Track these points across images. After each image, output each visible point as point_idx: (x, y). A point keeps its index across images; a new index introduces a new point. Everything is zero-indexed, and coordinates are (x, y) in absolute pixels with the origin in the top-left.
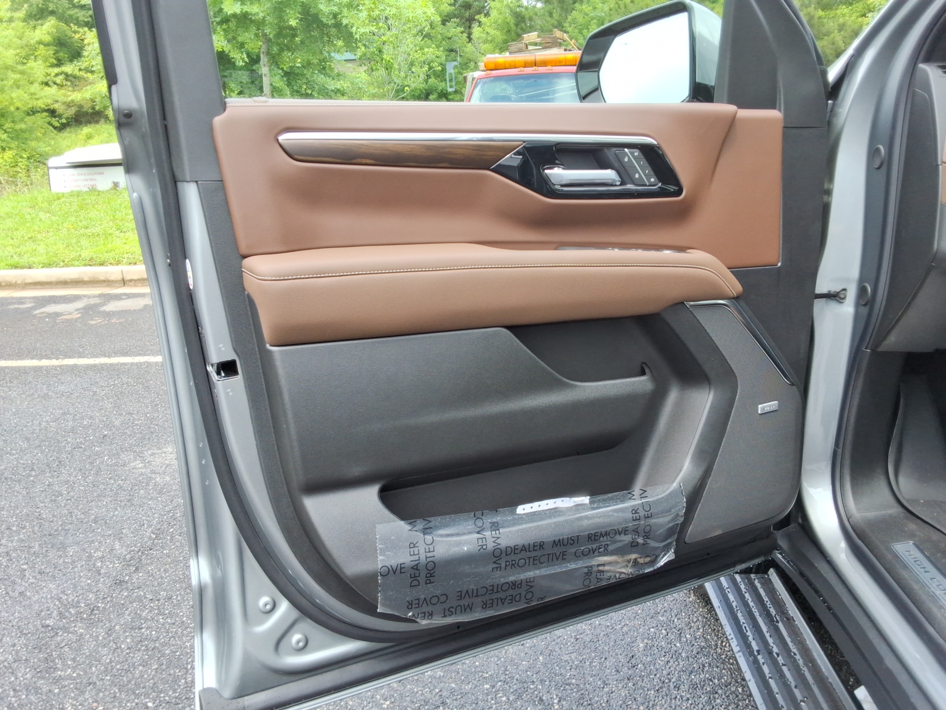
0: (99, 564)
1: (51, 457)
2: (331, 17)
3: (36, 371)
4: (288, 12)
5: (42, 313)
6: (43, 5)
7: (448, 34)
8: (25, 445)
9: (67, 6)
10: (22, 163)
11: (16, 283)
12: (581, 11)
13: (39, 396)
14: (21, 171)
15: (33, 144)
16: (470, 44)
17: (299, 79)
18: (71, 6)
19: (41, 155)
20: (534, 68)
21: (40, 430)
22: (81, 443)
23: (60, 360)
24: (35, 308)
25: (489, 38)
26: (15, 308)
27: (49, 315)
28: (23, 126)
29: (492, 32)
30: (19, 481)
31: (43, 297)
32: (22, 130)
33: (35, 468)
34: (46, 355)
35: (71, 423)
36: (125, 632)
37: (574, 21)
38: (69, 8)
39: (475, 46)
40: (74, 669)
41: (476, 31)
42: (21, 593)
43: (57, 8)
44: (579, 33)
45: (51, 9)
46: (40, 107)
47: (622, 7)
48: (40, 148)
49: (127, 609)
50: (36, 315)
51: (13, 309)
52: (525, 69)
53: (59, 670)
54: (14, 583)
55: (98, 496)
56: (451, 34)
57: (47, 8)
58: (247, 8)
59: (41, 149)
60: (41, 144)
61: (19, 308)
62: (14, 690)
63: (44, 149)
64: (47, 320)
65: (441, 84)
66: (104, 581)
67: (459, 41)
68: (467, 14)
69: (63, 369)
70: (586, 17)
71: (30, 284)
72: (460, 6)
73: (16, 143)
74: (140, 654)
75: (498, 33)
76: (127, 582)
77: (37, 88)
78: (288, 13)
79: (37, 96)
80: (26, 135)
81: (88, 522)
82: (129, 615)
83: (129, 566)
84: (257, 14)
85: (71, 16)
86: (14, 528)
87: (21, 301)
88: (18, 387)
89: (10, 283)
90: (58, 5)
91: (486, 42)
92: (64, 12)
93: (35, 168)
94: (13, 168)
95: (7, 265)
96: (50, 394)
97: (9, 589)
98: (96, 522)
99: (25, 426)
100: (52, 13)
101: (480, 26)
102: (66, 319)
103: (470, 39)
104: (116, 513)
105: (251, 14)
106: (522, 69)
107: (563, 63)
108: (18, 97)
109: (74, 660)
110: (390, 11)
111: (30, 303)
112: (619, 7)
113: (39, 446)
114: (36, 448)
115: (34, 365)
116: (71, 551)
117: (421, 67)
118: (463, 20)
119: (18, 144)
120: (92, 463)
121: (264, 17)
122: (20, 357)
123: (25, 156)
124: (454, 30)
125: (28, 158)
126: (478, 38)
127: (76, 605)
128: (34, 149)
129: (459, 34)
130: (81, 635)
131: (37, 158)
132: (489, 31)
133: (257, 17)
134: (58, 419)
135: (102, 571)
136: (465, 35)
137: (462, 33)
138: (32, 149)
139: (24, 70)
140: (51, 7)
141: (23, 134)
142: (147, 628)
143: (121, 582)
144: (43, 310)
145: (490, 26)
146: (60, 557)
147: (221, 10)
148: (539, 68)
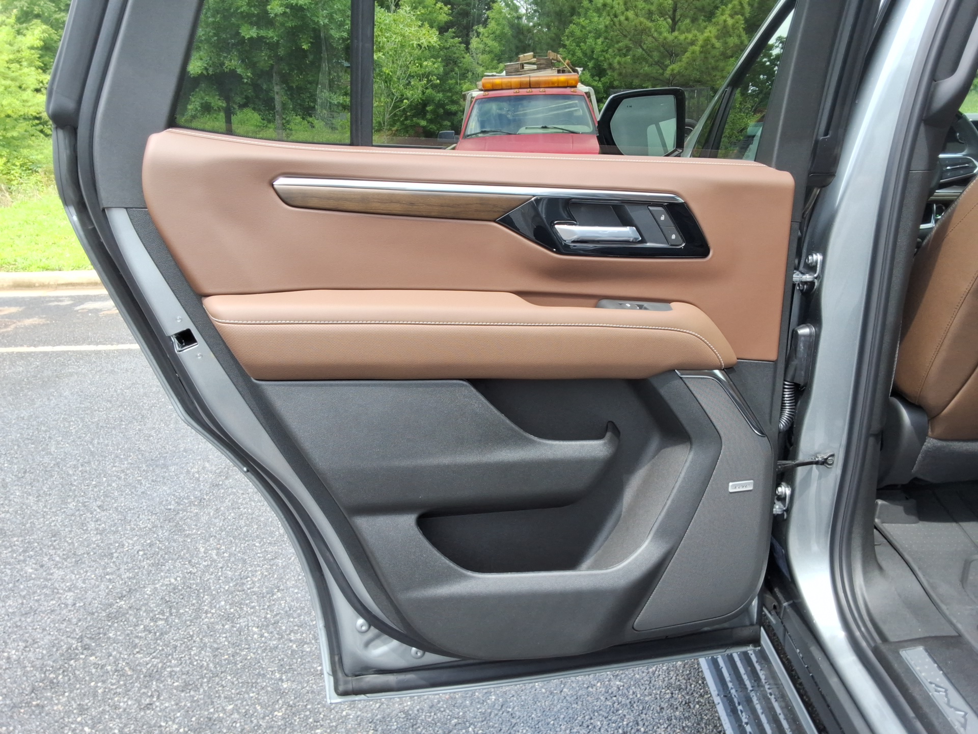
0: (197, 476)
1: (134, 412)
2: (341, 42)
3: (96, 354)
4: (301, 36)
5: (83, 309)
6: (28, 8)
7: (446, 44)
8: (109, 405)
9: (53, 9)
10: (16, 171)
11: (49, 284)
12: (578, 24)
13: (107, 372)
14: (14, 178)
15: (25, 152)
16: (468, 54)
17: (303, 93)
18: (57, 10)
19: (33, 163)
20: (528, 90)
21: (118, 395)
22: (155, 403)
23: (114, 346)
24: (75, 305)
25: (487, 49)
26: (56, 305)
27: (90, 311)
28: (15, 134)
29: (490, 43)
30: (114, 428)
31: (79, 296)
32: (13, 137)
33: (123, 420)
34: (100, 342)
35: (142, 390)
36: (228, 510)
37: (572, 34)
38: (55, 12)
39: (473, 57)
40: (198, 530)
41: (474, 42)
42: (143, 493)
43: (42, 11)
44: (577, 46)
45: (36, 12)
46: (32, 115)
47: (617, 24)
48: (32, 155)
49: (226, 499)
50: (77, 311)
51: (54, 306)
52: (520, 90)
53: (186, 530)
54: (136, 487)
55: (182, 436)
56: (449, 44)
57: (32, 11)
58: (263, 33)
59: (34, 157)
60: (34, 152)
61: (59, 305)
62: (159, 541)
63: (36, 157)
64: (90, 314)
65: (438, 95)
66: (204, 485)
67: (457, 52)
68: (465, 22)
69: (120, 352)
70: (583, 30)
71: (63, 285)
72: (457, 13)
73: (8, 151)
74: (243, 521)
75: (496, 44)
76: (221, 485)
77: (30, 95)
78: (300, 38)
79: (30, 104)
80: (16, 143)
81: (179, 452)
82: (229, 502)
83: (221, 476)
84: (272, 38)
85: (57, 20)
86: (122, 457)
87: (57, 299)
88: (85, 365)
89: (43, 283)
90: (44, 9)
91: (483, 52)
92: (50, 16)
93: (27, 176)
94: (5, 176)
95: (38, 267)
96: (116, 370)
97: (133, 490)
98: (186, 452)
99: (104, 393)
100: (38, 16)
101: (478, 36)
102: (108, 314)
103: (467, 49)
104: (200, 446)
105: (267, 38)
106: (517, 90)
107: (556, 85)
108: (10, 104)
109: (196, 525)
110: (395, 38)
111: (69, 300)
112: (614, 24)
113: (121, 405)
114: (119, 407)
115: (93, 349)
116: (172, 469)
117: (420, 80)
118: (460, 28)
119: (10, 152)
120: (169, 416)
121: (278, 41)
122: (77, 343)
123: (18, 164)
124: (452, 40)
125: (21, 166)
126: (476, 49)
127: (188, 498)
128: (26, 157)
129: (458, 45)
130: (197, 513)
131: (30, 165)
132: (487, 42)
133: (271, 41)
134: (130, 387)
135: (201, 479)
136: (463, 46)
137: (460, 43)
138: (24, 158)
139: (16, 77)
140: (37, 10)
141: (15, 141)
142: (244, 508)
143: (217, 485)
144: (82, 307)
145: (488, 37)
146: (166, 472)
147: (238, 34)
148: (533, 90)
